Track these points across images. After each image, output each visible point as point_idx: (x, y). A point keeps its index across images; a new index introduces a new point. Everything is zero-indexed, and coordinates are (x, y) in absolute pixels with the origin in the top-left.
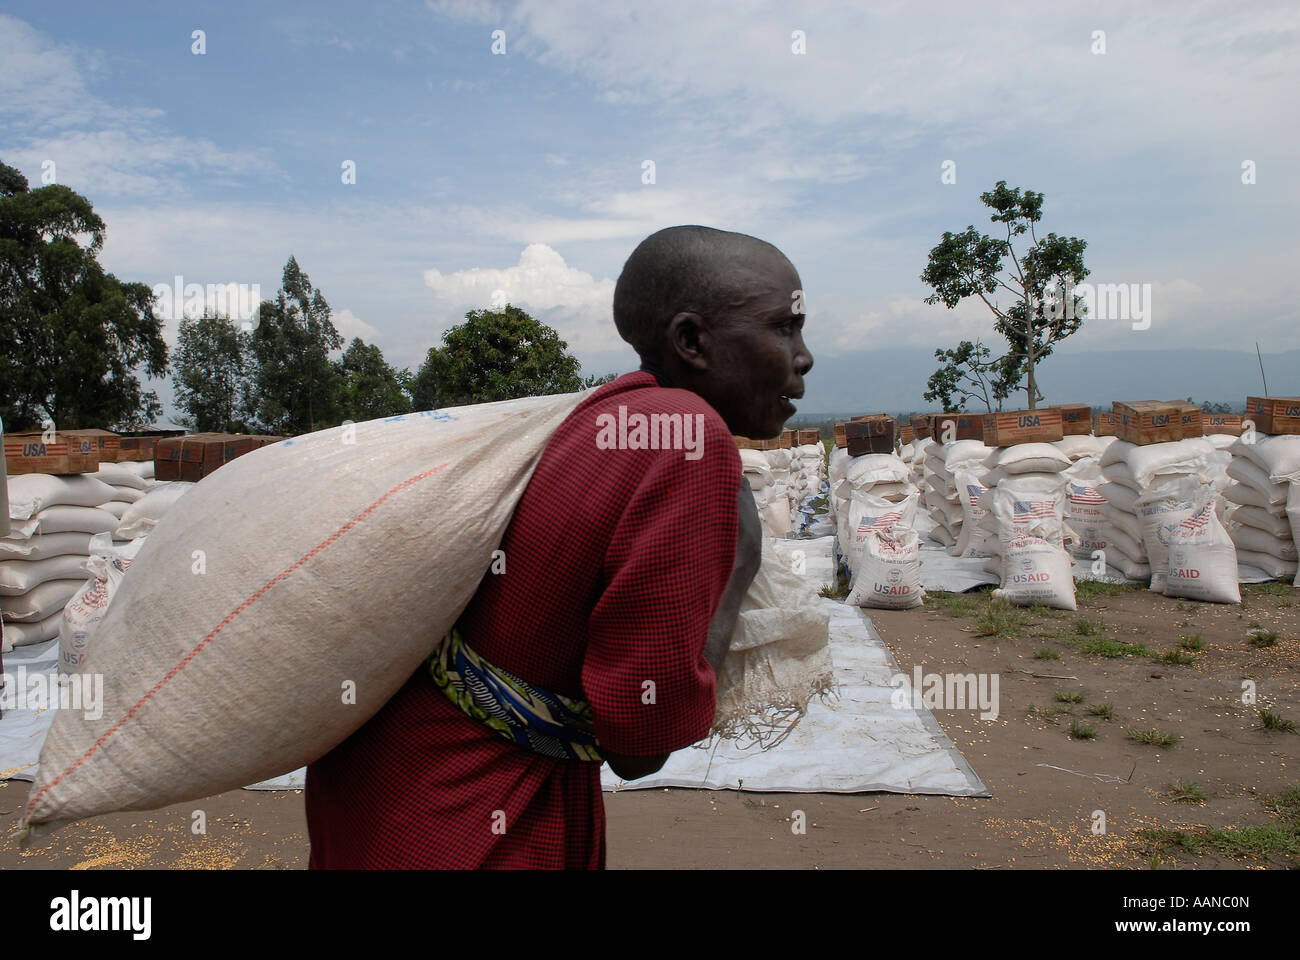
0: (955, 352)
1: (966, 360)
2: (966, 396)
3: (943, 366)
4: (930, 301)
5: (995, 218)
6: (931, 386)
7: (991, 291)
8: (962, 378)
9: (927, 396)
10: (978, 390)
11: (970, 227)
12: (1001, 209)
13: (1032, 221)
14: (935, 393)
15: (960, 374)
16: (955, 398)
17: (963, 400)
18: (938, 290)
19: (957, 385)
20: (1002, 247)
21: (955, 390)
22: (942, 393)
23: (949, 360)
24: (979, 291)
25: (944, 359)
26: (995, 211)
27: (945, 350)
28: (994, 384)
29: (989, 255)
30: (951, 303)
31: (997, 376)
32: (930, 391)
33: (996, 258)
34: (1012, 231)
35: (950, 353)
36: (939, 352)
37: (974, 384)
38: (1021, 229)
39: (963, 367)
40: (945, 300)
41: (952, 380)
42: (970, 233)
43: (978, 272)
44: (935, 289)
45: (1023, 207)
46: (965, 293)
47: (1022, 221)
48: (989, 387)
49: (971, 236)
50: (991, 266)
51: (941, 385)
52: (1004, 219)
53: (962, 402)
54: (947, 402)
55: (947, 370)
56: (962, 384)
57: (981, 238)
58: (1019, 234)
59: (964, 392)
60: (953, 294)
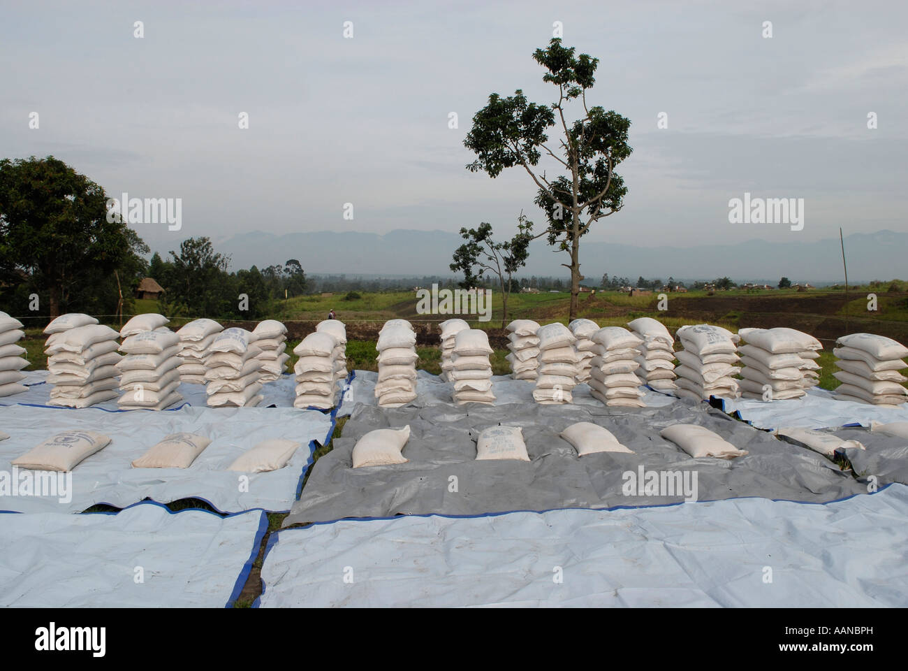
0: (476, 230)
1: (484, 238)
2: (483, 269)
3: (466, 242)
4: (472, 167)
5: (547, 78)
6: (456, 259)
7: (534, 162)
8: (481, 253)
9: (453, 267)
10: (492, 264)
11: (519, 92)
12: (554, 69)
13: (585, 88)
14: (459, 264)
15: (481, 249)
16: (475, 270)
17: (481, 271)
18: (480, 157)
19: (478, 259)
20: (547, 117)
21: (475, 263)
22: (465, 265)
23: (471, 237)
24: (522, 162)
25: (466, 237)
26: (545, 70)
27: (468, 229)
28: (506, 259)
29: (535, 121)
30: (494, 172)
31: (508, 253)
32: (455, 263)
33: (538, 130)
34: (565, 94)
35: (472, 232)
36: (463, 231)
37: (490, 259)
38: (574, 93)
39: (481, 244)
40: (488, 168)
41: (474, 254)
42: (517, 98)
43: (522, 141)
44: (478, 155)
45: (577, 71)
46: (508, 163)
47: (574, 84)
48: (502, 262)
49: (519, 101)
50: (536, 135)
51: (465, 257)
52: (557, 81)
53: (480, 273)
54: (468, 272)
55: (468, 246)
56: (481, 258)
57: (528, 104)
58: (572, 98)
59: (482, 265)
60: (496, 163)
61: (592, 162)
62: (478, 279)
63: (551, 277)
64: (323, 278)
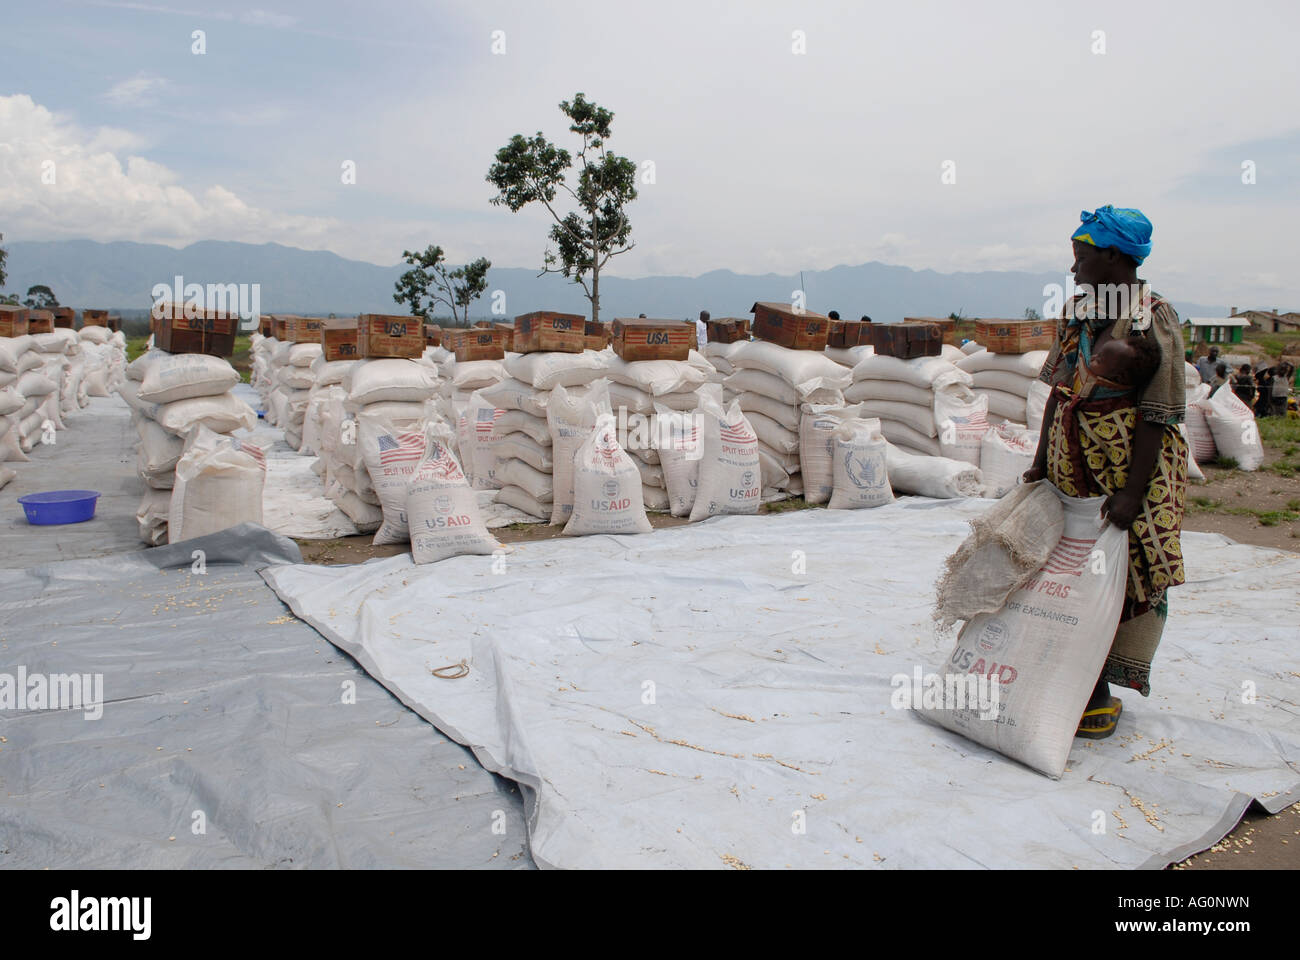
0: (423, 255)
1: (433, 264)
2: (434, 301)
3: (411, 268)
4: (496, 201)
5: (574, 129)
6: (400, 288)
7: (551, 198)
8: (433, 282)
9: (396, 299)
10: (444, 295)
11: (540, 134)
12: (578, 121)
13: (603, 138)
14: (404, 295)
16: (424, 302)
17: (431, 304)
18: (502, 192)
19: (428, 289)
20: (567, 159)
21: (424, 294)
22: (411, 295)
23: (417, 262)
24: (541, 198)
25: (411, 262)
26: (572, 122)
27: (413, 252)
28: (458, 290)
29: (553, 162)
30: (515, 207)
31: (462, 283)
32: (399, 293)
33: (557, 168)
34: (589, 144)
35: (417, 256)
36: (406, 254)
37: (440, 289)
38: (594, 143)
39: (429, 271)
40: (510, 203)
41: (423, 284)
42: (537, 139)
44: (499, 190)
45: (597, 123)
46: (529, 198)
47: (595, 135)
48: (454, 293)
49: (539, 141)
50: (553, 174)
51: (411, 286)
52: (581, 132)
53: (431, 306)
54: (415, 305)
55: (415, 272)
56: (431, 288)
57: (546, 144)
58: (593, 148)
59: (433, 296)
61: (601, 202)
62: (427, 312)
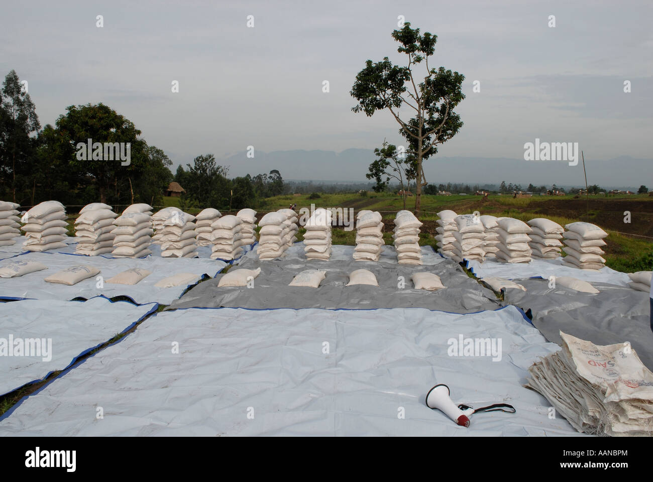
0: (386, 150)
1: (391, 156)
2: (390, 177)
3: (378, 158)
4: (356, 110)
5: (400, 50)
6: (371, 170)
7: (398, 105)
8: (389, 166)
9: (368, 176)
10: (396, 174)
11: (386, 58)
12: (405, 44)
13: (428, 55)
14: (373, 174)
15: (388, 164)
16: (384, 178)
17: (388, 179)
18: (361, 103)
19: (385, 170)
20: (406, 74)
21: (384, 173)
22: (377, 175)
23: (382, 155)
24: (390, 107)
25: (378, 154)
26: (401, 44)
27: (380, 149)
28: (408, 171)
29: (398, 77)
30: (369, 112)
31: (408, 166)
32: (369, 173)
33: (401, 82)
34: (412, 60)
35: (383, 151)
36: (376, 150)
37: (395, 170)
38: (419, 60)
39: (388, 160)
40: (366, 110)
41: (383, 167)
42: (385, 63)
43: (389, 92)
44: (359, 102)
45: (422, 44)
46: (380, 106)
47: (421, 54)
48: (403, 173)
49: (386, 65)
50: (398, 87)
51: (377, 169)
52: (408, 51)
53: (388, 180)
54: (379, 180)
55: (380, 161)
56: (388, 170)
57: (393, 67)
58: (417, 63)
59: (389, 175)
60: (372, 106)
61: (439, 105)
62: (386, 184)
63: (463, 184)
64: (297, 182)
